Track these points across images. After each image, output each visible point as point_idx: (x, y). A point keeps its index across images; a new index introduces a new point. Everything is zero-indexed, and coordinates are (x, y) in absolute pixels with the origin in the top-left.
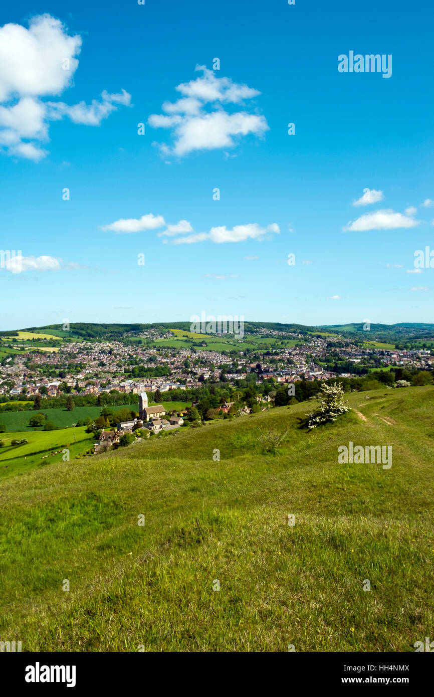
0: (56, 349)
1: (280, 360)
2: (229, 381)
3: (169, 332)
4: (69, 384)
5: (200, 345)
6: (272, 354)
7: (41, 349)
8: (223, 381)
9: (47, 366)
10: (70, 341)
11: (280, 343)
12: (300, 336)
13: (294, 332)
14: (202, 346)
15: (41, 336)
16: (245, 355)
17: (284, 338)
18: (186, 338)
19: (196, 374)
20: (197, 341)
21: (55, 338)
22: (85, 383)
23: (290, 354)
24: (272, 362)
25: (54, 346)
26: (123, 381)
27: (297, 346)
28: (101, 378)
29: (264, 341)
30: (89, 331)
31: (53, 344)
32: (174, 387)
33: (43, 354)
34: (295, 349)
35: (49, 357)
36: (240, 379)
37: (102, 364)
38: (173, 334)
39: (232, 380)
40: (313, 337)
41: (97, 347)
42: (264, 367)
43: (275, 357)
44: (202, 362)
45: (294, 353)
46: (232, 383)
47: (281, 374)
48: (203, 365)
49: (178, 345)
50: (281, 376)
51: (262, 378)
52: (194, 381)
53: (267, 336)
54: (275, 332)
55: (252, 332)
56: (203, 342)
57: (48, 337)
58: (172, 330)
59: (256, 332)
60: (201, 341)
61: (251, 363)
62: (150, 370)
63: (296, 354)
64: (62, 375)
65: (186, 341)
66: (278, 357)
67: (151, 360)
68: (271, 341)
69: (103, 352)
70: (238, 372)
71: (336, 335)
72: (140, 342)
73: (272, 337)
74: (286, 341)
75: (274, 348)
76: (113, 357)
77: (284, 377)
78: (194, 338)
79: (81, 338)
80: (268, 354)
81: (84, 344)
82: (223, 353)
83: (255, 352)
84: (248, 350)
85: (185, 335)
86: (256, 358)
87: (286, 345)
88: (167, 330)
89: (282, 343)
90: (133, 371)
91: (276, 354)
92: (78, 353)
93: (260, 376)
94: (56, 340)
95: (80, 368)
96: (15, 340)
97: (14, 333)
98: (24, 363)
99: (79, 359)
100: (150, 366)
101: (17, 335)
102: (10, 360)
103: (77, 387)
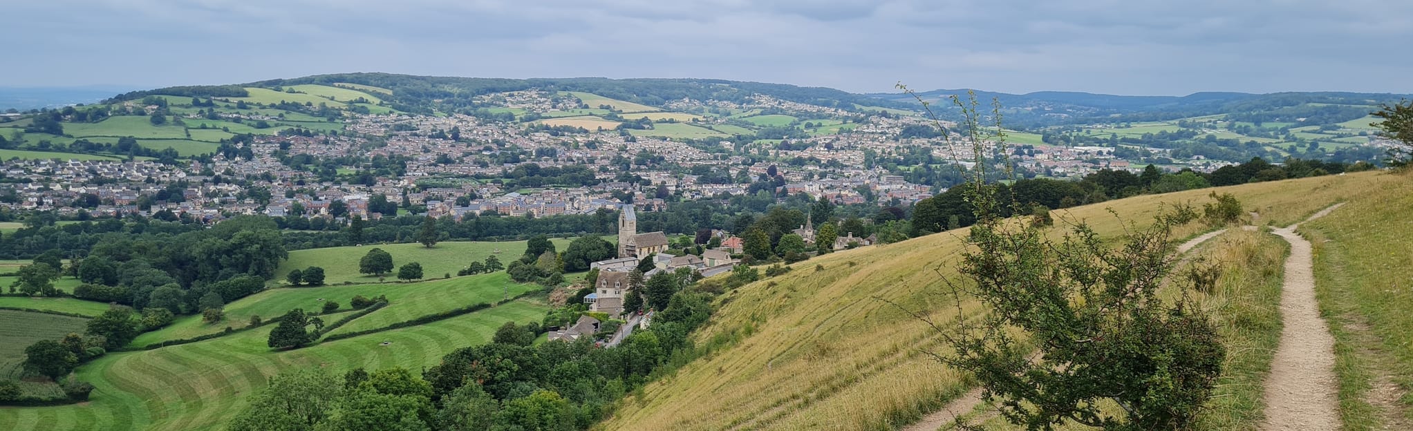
0: (337, 128)
1: (810, 160)
3: (569, 98)
4: (391, 199)
5: (639, 125)
6: (793, 148)
7: (304, 125)
9: (328, 162)
10: (364, 112)
11: (802, 126)
12: (841, 113)
13: (826, 104)
14: (643, 128)
15: (302, 99)
17: (808, 115)
18: (607, 112)
19: (648, 183)
20: (631, 118)
21: (330, 104)
22: (423, 196)
23: (829, 147)
24: (795, 163)
25: (330, 121)
26: (499, 194)
27: (839, 132)
28: (452, 186)
31: (329, 115)
32: (609, 207)
33: (313, 136)
34: (836, 139)
35: (326, 143)
36: (740, 195)
37: (445, 160)
38: (579, 101)
39: (727, 195)
40: (869, 114)
41: (426, 124)
42: (781, 172)
43: (800, 154)
44: (653, 160)
45: (835, 145)
47: (821, 187)
48: (656, 166)
49: (592, 124)
50: (822, 191)
51: (784, 193)
52: (648, 197)
53: (773, 111)
54: (789, 104)
55: (740, 101)
56: (643, 120)
57: (317, 101)
58: (575, 94)
59: (749, 102)
60: (638, 117)
61: (753, 164)
62: (549, 172)
63: (842, 149)
64: (365, 180)
65: (607, 117)
66: (806, 154)
67: (545, 153)
68: (782, 121)
69: (442, 135)
70: (731, 181)
71: (912, 113)
72: (511, 117)
73: (783, 112)
74: (815, 122)
75: (792, 136)
76: (464, 146)
78: (624, 111)
79: (388, 107)
80: (784, 146)
81: (395, 115)
82: (690, 143)
83: (755, 142)
84: (739, 138)
85: (605, 104)
87: (815, 131)
88: (565, 93)
89: (807, 126)
90: (517, 175)
91: (801, 147)
92: (386, 136)
93: (779, 189)
94: (334, 109)
95: (399, 166)
96: (242, 106)
97: (240, 92)
98: (274, 154)
99: (394, 146)
100: (544, 164)
101: (245, 95)
102: (240, 145)
103: (406, 204)
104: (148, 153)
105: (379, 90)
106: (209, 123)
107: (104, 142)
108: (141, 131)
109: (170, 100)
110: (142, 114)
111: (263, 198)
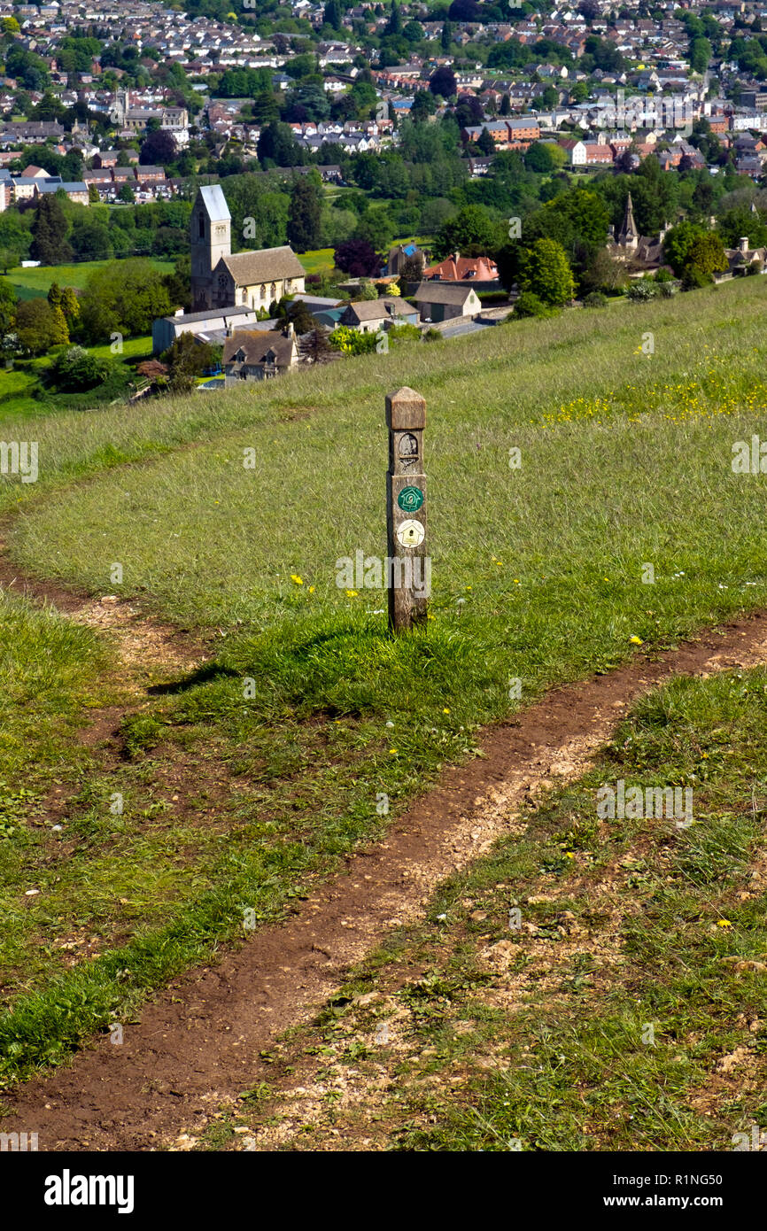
1: (540, 48)
2: (312, 159)
8: (283, 163)
19: (111, 121)
24: (502, 56)
32: (27, 190)
36: (370, 151)
39: (330, 153)
46: (333, 171)
47: (583, 125)
48: (120, 74)
50: (585, 137)
51: (486, 142)
52: (122, 162)
61: (387, 61)
70: (340, 111)
77: (602, 139)
93: (475, 133)
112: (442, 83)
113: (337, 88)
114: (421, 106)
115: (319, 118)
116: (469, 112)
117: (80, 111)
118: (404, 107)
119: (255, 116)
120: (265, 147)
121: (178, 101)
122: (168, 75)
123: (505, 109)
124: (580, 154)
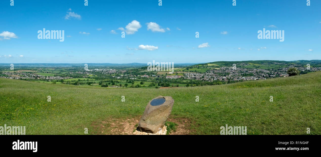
0: (219, 69)
1: (283, 71)
3: (248, 64)
4: (229, 78)
5: (258, 67)
6: (280, 70)
7: (215, 68)
9: (219, 73)
10: (222, 66)
12: (286, 64)
13: (284, 63)
15: (214, 65)
16: (272, 70)
17: (281, 65)
20: (257, 66)
21: (218, 65)
22: (232, 78)
23: (285, 69)
24: (281, 72)
25: (218, 68)
26: (242, 77)
27: (286, 67)
28: (236, 76)
29: (276, 66)
30: (226, 63)
31: (218, 67)
32: (257, 79)
33: (216, 70)
34: (286, 68)
35: (218, 71)
37: (234, 73)
38: (249, 64)
40: (290, 64)
41: (230, 68)
42: (279, 73)
43: (281, 70)
44: (261, 72)
45: (286, 69)
49: (252, 67)
51: (280, 76)
52: (262, 77)
53: (277, 65)
54: (279, 63)
55: (272, 63)
56: (259, 66)
57: (216, 65)
58: (249, 63)
59: (273, 63)
60: (258, 66)
61: (275, 72)
62: (248, 74)
64: (225, 76)
65: (254, 66)
66: (282, 71)
67: (246, 72)
68: (278, 66)
70: (273, 74)
72: (240, 67)
74: (283, 66)
75: (279, 68)
76: (236, 71)
79: (225, 66)
80: (279, 69)
81: (226, 67)
82: (266, 69)
83: (275, 69)
84: (272, 69)
85: (253, 64)
86: (276, 71)
88: (247, 63)
89: (282, 66)
90: (243, 75)
91: (281, 69)
92: (226, 70)
94: (218, 66)
95: (228, 74)
96: (207, 66)
97: (206, 64)
98: (212, 72)
99: (227, 71)
100: (247, 73)
101: (207, 65)
102: (208, 71)
103: (231, 79)
104: (198, 72)
105: (223, 63)
106: (204, 68)
107: (193, 71)
108: (197, 70)
109: (200, 65)
110: (196, 67)
111: (214, 78)
112: (278, 73)
113: (273, 73)
114: (277, 74)
115: (271, 75)
116: (279, 74)
117: (260, 75)
118: (276, 74)
119: (268, 75)
120: (269, 76)
121: (265, 74)
122: (264, 73)
123: (281, 74)
124: (284, 76)
